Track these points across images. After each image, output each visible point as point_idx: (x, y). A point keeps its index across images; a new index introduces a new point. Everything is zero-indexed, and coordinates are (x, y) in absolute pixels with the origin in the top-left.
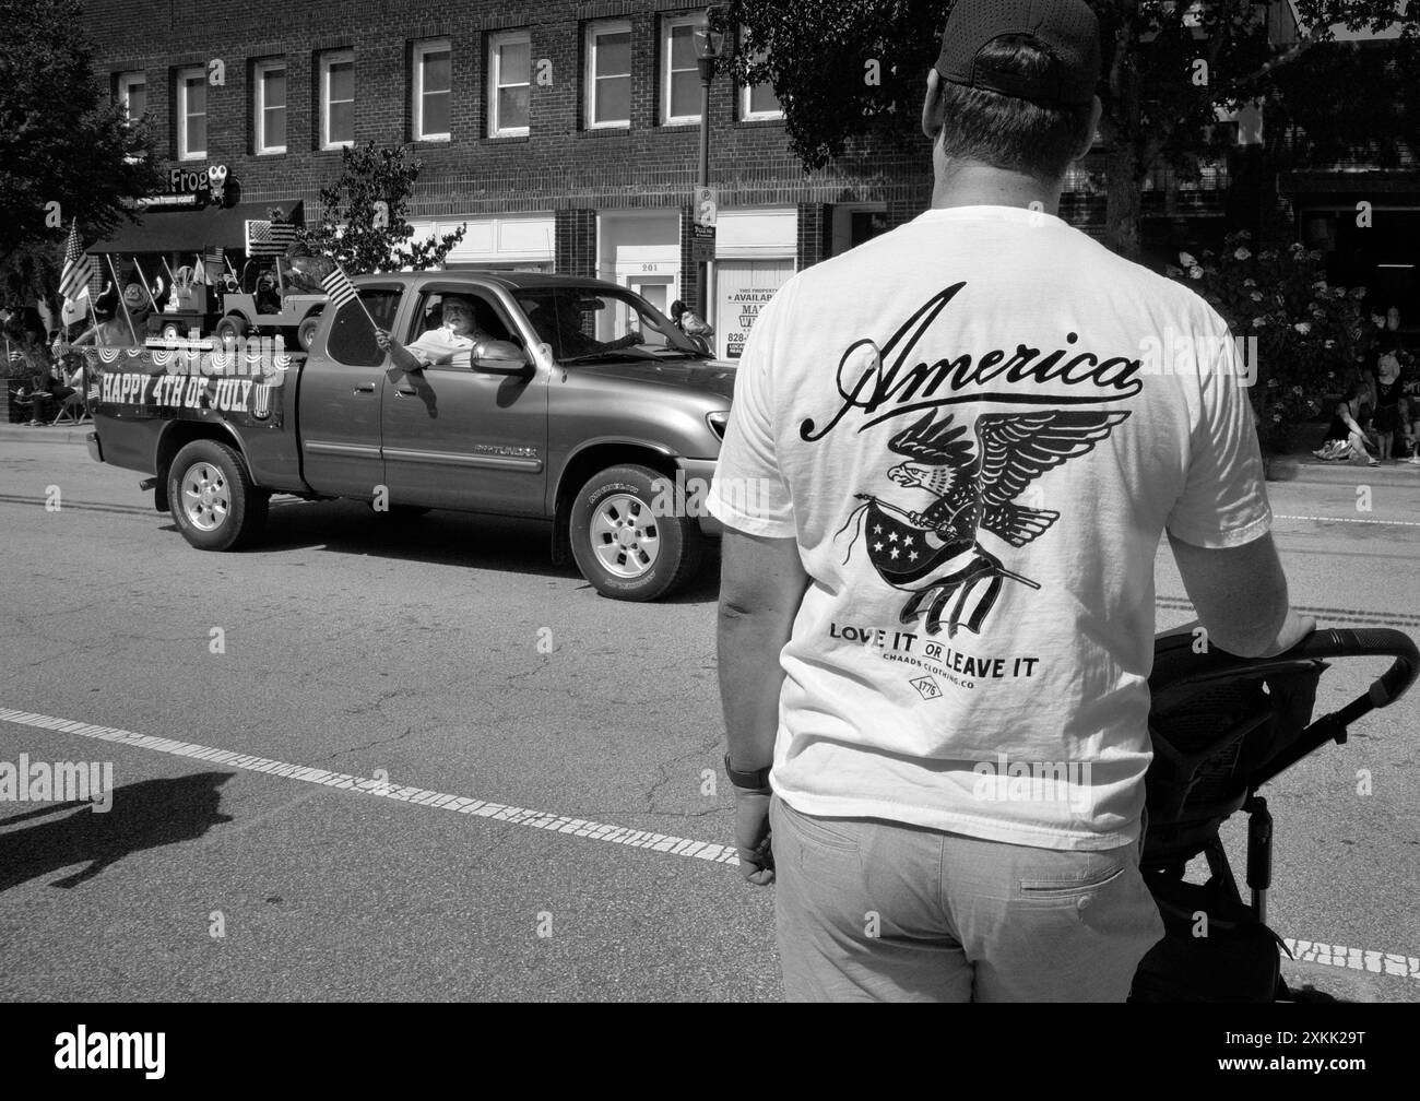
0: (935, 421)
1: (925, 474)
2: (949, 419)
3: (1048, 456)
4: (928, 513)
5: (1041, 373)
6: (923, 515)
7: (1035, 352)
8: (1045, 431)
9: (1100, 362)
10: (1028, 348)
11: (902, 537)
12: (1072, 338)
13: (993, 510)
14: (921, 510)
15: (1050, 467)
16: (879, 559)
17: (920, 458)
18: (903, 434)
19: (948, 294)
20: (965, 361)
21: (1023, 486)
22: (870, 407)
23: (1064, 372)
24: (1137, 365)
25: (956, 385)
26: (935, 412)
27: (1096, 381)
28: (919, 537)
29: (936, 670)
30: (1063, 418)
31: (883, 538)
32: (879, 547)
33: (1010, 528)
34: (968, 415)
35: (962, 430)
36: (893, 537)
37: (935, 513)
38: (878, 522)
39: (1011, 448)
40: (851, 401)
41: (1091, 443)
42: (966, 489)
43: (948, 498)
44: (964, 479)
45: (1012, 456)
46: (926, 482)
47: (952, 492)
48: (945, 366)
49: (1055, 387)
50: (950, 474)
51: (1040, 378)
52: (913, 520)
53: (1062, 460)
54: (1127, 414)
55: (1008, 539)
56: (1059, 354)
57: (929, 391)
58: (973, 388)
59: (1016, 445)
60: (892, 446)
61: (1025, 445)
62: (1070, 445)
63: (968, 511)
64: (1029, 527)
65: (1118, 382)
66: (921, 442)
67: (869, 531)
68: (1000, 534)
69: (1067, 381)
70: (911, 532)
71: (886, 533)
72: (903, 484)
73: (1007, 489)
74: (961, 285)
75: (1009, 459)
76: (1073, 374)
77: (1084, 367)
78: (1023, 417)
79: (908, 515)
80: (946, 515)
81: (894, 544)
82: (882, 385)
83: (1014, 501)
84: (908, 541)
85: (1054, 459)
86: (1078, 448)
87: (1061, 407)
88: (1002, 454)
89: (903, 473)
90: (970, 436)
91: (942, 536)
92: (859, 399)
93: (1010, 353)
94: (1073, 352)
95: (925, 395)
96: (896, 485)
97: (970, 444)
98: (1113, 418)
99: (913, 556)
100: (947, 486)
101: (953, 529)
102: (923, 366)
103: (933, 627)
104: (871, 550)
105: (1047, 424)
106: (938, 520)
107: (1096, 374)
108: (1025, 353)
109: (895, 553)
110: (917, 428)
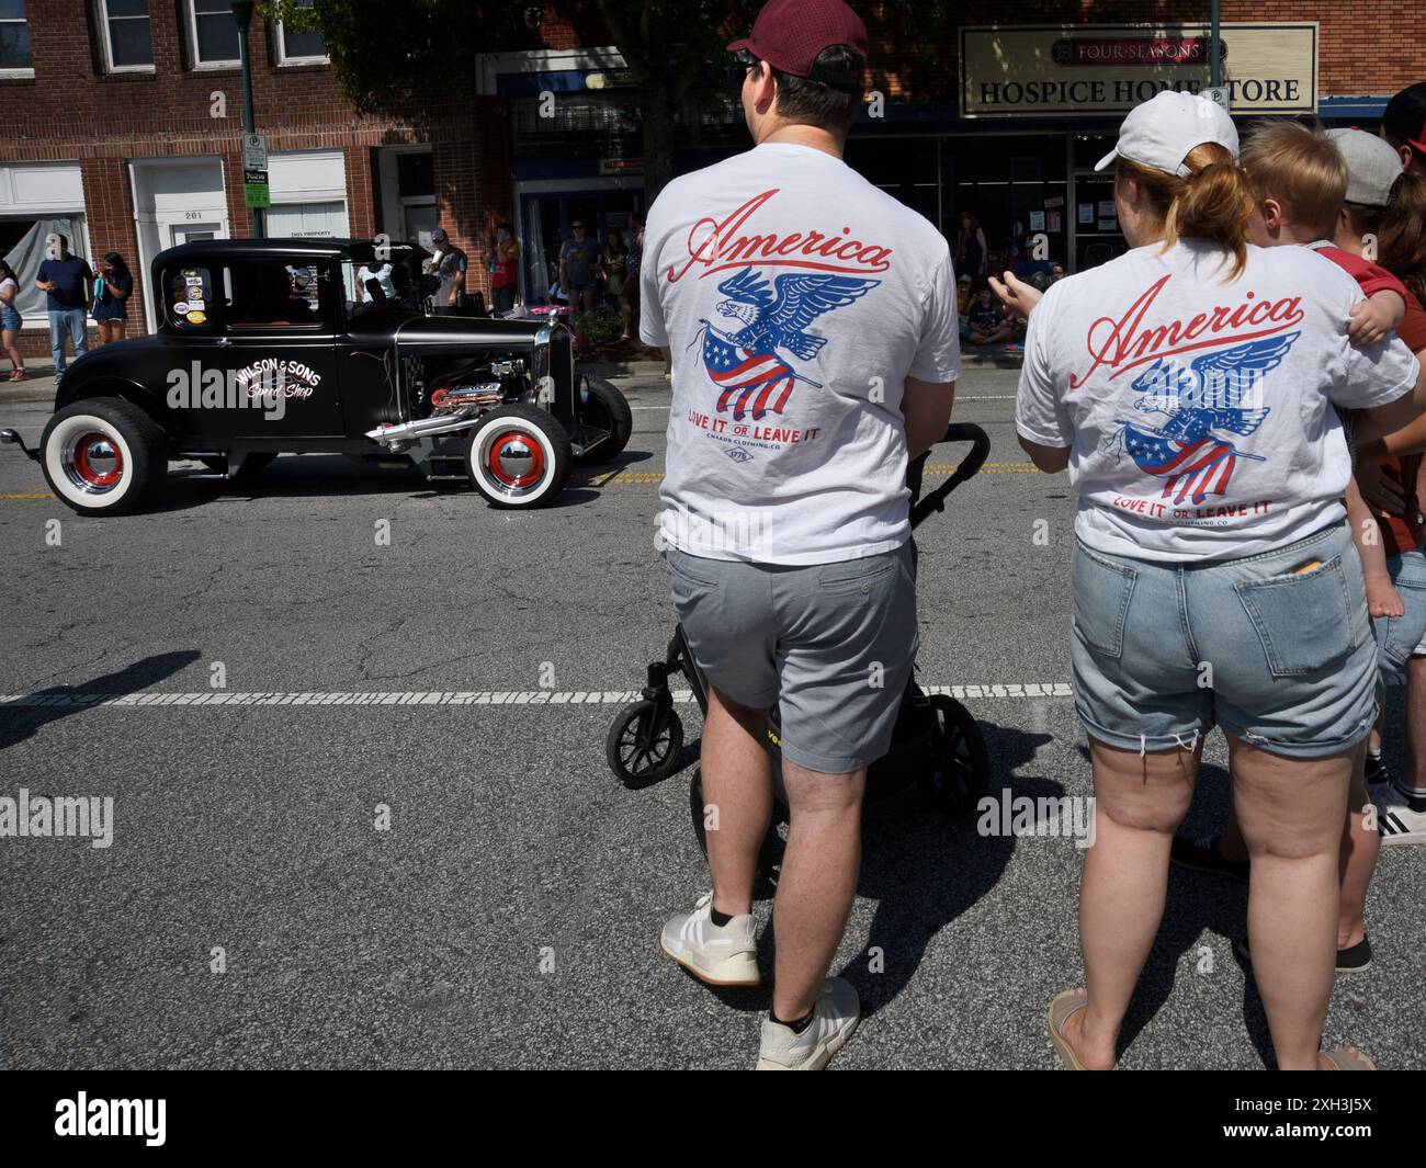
0: (749, 275)
2: (759, 274)
3: (825, 304)
4: (740, 334)
5: (824, 250)
6: (736, 336)
7: (822, 237)
8: (824, 287)
9: (863, 248)
10: (818, 232)
11: (721, 350)
12: (847, 231)
14: (735, 333)
15: (825, 311)
17: (737, 297)
19: (767, 196)
20: (773, 238)
21: (809, 321)
24: (888, 251)
25: (765, 252)
26: (750, 269)
27: (859, 260)
28: (732, 350)
29: (744, 443)
30: (836, 280)
33: (800, 347)
36: (716, 349)
40: (695, 257)
42: (765, 322)
43: (753, 327)
44: (765, 316)
45: (803, 301)
46: (740, 314)
48: (758, 240)
49: (832, 260)
51: (824, 253)
52: (729, 339)
53: (833, 308)
54: (879, 282)
55: (798, 355)
56: (837, 240)
57: (747, 255)
58: (775, 256)
59: (807, 295)
62: (840, 298)
63: (766, 337)
64: (813, 348)
65: (874, 261)
66: (738, 288)
68: (793, 351)
69: (840, 257)
70: (726, 346)
73: (799, 322)
75: (801, 303)
77: (851, 250)
79: (726, 336)
80: (751, 338)
81: (716, 354)
83: (803, 331)
84: (725, 352)
85: (828, 306)
86: (844, 301)
87: (837, 274)
88: (796, 300)
89: (725, 307)
90: (771, 287)
91: (747, 351)
92: (700, 257)
93: (805, 235)
94: (846, 239)
95: (743, 257)
96: (720, 315)
97: (770, 293)
99: (727, 362)
101: (754, 348)
103: (739, 415)
105: (825, 283)
106: (745, 341)
107: (860, 255)
108: (815, 236)
109: (717, 360)
110: (737, 278)
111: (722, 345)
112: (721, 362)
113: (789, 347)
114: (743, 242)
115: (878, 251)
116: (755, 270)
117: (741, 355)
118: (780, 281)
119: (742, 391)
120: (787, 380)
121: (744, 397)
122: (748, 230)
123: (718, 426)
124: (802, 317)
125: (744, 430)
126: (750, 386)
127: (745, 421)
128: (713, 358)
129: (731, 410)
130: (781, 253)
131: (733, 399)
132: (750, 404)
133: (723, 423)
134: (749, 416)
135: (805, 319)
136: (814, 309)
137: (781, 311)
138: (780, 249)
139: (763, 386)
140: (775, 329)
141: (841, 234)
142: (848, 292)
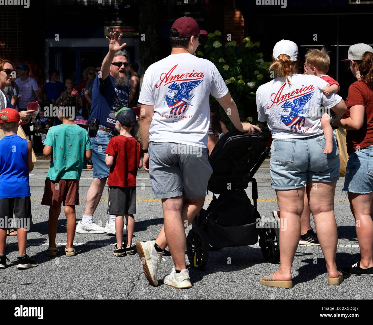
1: (174, 91)
2: (177, 83)
3: (192, 87)
4: (174, 97)
8: (191, 84)
11: (171, 101)
13: (185, 96)
16: (168, 104)
17: (173, 89)
18: (170, 86)
19: (176, 66)
20: (179, 75)
21: (189, 92)
22: (165, 82)
23: (193, 76)
25: (177, 79)
28: (173, 100)
30: (194, 82)
31: (169, 101)
32: (168, 102)
34: (179, 83)
35: (178, 85)
36: (170, 101)
37: (175, 97)
38: (168, 99)
39: (187, 87)
41: (198, 85)
43: (177, 95)
44: (179, 92)
45: (187, 88)
47: (177, 94)
48: (176, 76)
50: (177, 91)
57: (174, 80)
60: (169, 87)
61: (189, 86)
62: (195, 85)
63: (180, 97)
65: (201, 76)
67: (167, 100)
68: (187, 99)
71: (169, 100)
72: (171, 93)
73: (187, 92)
74: (178, 65)
76: (194, 76)
77: (196, 75)
78: (188, 82)
82: (167, 79)
86: (196, 86)
87: (193, 80)
90: (180, 86)
91: (176, 100)
92: (163, 81)
95: (173, 80)
97: (180, 87)
98: (200, 81)
100: (177, 93)
102: (173, 76)
103: (175, 114)
104: (167, 103)
106: (175, 98)
107: (197, 75)
111: (171, 99)
112: (171, 103)
113: (185, 98)
114: (172, 77)
115: (201, 74)
116: (176, 82)
117: (175, 101)
118: (181, 84)
119: (176, 109)
120: (185, 105)
121: (176, 110)
122: (173, 74)
123: (170, 117)
124: (187, 91)
125: (177, 117)
126: (177, 108)
127: (177, 115)
128: (169, 103)
129: (174, 113)
130: (181, 78)
131: (174, 111)
132: (178, 111)
133: (171, 116)
134: (177, 114)
135: (188, 91)
136: (190, 89)
137: (182, 91)
138: (180, 77)
139: (180, 107)
140: (181, 95)
141: (193, 72)
142: (197, 84)
